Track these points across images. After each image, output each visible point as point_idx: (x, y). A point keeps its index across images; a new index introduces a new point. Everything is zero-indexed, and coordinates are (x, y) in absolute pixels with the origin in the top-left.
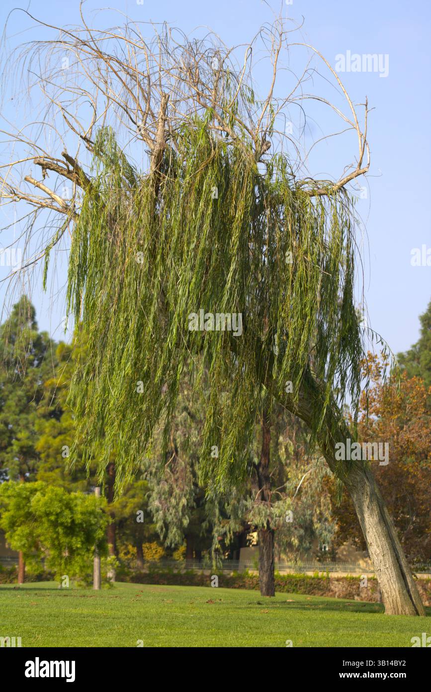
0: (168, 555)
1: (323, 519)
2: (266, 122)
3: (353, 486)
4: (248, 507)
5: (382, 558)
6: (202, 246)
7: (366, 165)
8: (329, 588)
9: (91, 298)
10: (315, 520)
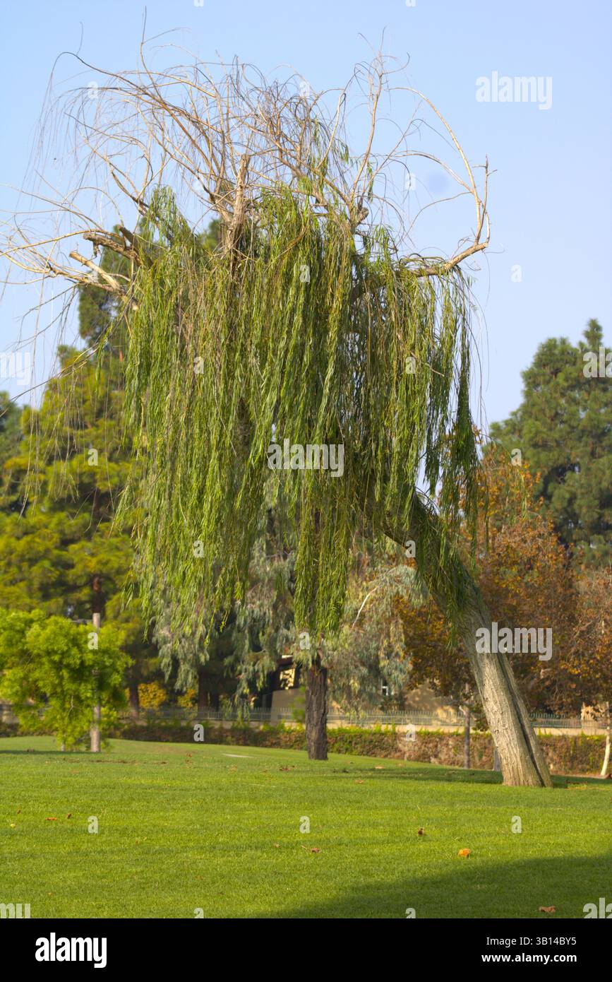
0: (170, 701)
1: (393, 654)
2: (364, 184)
3: (466, 628)
4: (290, 637)
5: (500, 717)
6: (293, 342)
7: (486, 240)
8: (395, 746)
9: (156, 404)
10: (382, 655)
